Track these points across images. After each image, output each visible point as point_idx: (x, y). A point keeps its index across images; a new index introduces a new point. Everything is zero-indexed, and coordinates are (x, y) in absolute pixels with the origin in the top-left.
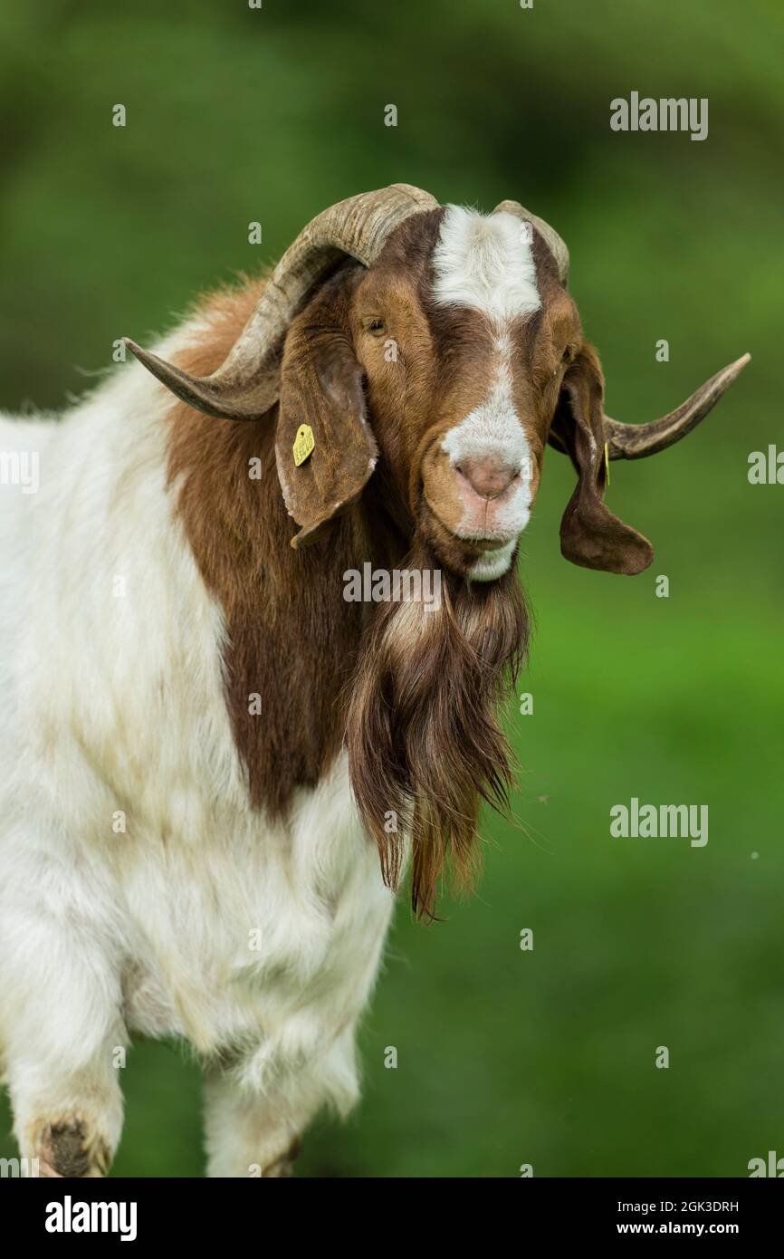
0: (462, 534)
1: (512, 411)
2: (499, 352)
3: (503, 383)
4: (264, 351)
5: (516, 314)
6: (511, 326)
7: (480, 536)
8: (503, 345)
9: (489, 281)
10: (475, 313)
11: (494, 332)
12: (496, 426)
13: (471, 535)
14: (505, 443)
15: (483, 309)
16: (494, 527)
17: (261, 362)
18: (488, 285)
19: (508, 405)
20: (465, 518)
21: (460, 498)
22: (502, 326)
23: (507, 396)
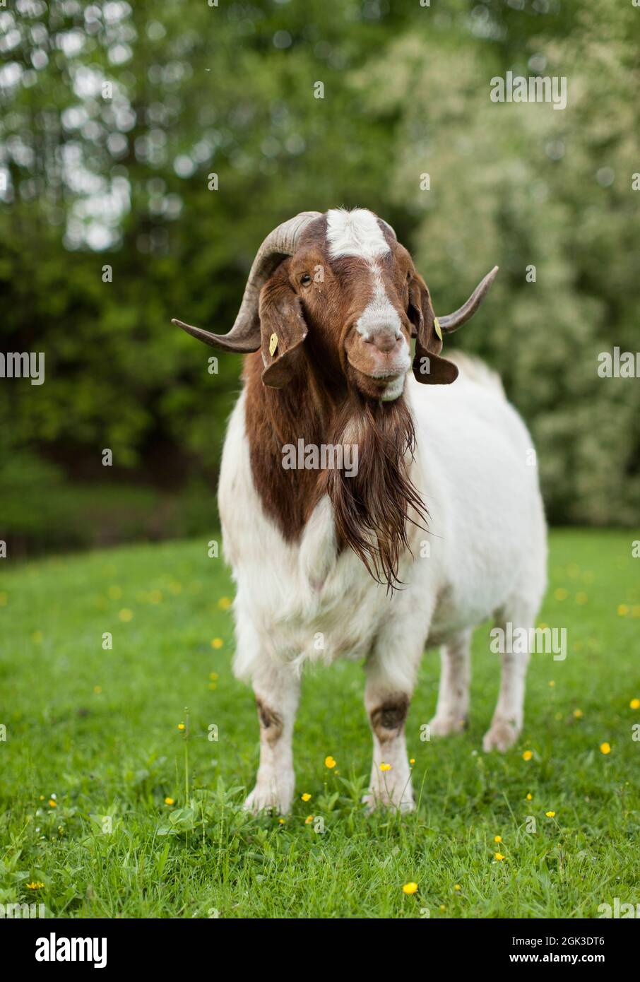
0: (377, 376)
1: (388, 302)
2: (374, 273)
3: (379, 289)
4: (252, 318)
5: (377, 253)
6: (376, 259)
7: (387, 375)
8: (375, 269)
9: (360, 241)
10: (355, 257)
11: (368, 264)
12: (381, 312)
13: (382, 375)
14: (388, 321)
15: (360, 254)
16: (394, 368)
17: (252, 324)
18: (359, 243)
19: (385, 299)
20: (377, 366)
21: (372, 356)
22: (371, 260)
23: (383, 294)
